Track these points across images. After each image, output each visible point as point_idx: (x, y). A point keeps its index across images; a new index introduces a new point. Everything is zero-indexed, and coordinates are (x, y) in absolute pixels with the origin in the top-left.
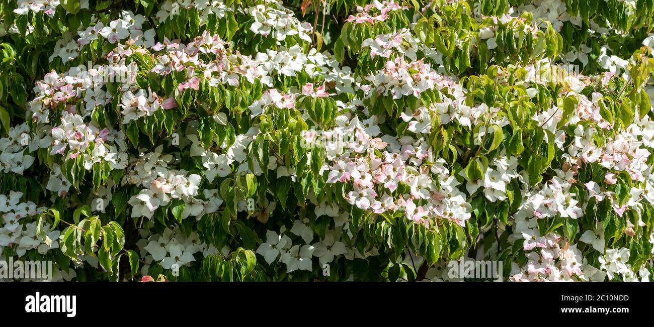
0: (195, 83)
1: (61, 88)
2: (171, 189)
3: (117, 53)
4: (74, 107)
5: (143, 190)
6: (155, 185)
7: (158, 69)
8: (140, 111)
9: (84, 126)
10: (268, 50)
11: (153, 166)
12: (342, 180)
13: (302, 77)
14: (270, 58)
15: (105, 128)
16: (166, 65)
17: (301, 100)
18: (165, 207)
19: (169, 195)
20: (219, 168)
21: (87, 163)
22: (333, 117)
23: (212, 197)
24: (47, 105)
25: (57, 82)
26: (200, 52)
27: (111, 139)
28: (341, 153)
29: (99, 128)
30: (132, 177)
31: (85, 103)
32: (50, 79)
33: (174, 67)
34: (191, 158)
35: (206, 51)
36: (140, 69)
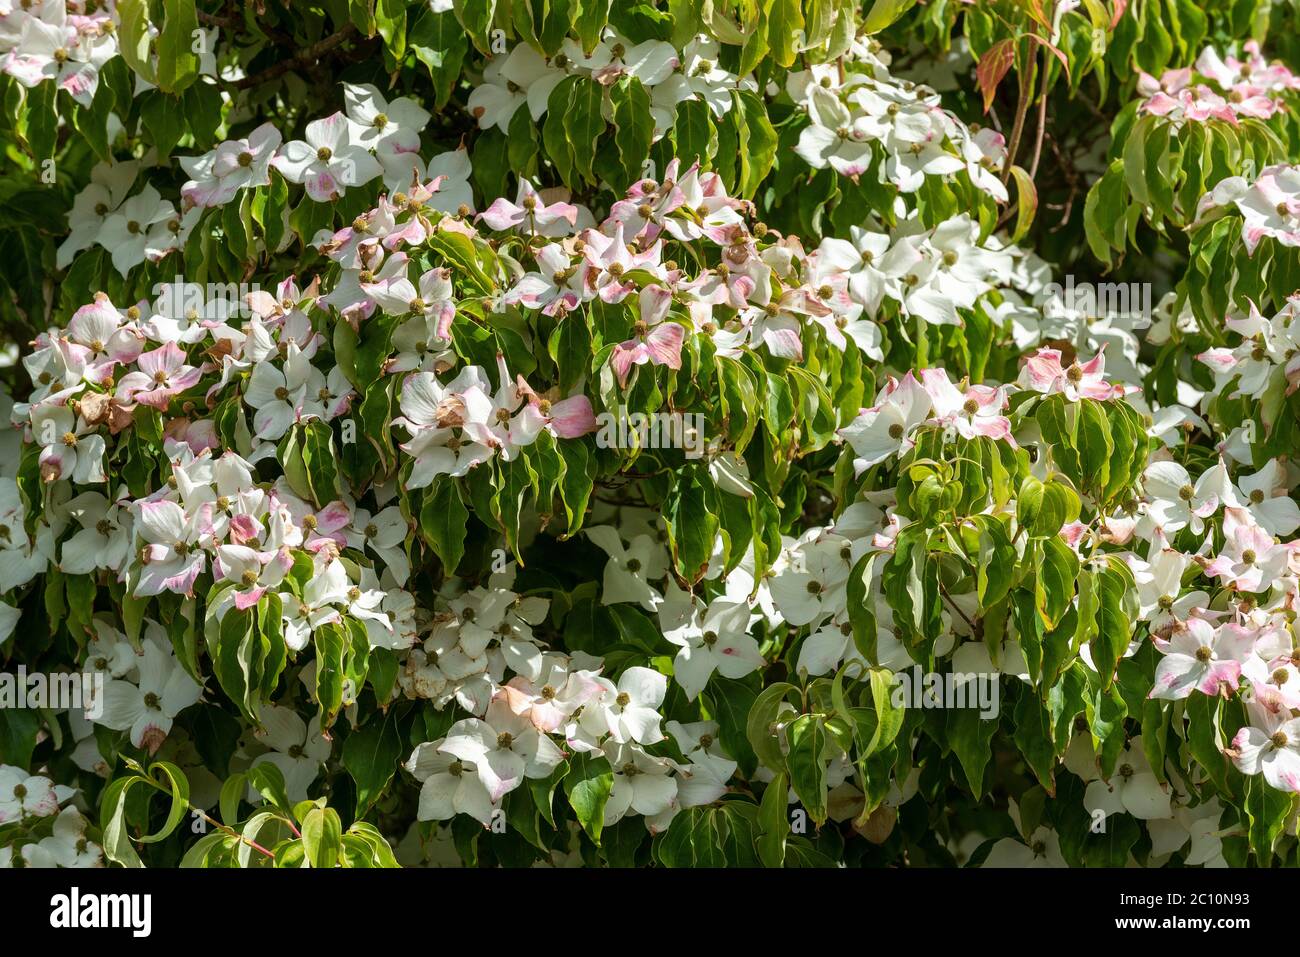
0: (668, 344)
1: (142, 359)
2: (564, 718)
3: (371, 234)
4: (202, 428)
5: (462, 723)
6: (504, 705)
7: (531, 291)
8: (468, 443)
9: (258, 494)
10: (855, 229)
11: (490, 636)
12: (1212, 689)
13: (977, 331)
14: (866, 257)
15: (333, 503)
16: (560, 281)
17: (1022, 409)
18: (544, 783)
19: (558, 739)
20: (718, 646)
21: (290, 625)
22: (1134, 469)
23: (697, 748)
24: (94, 417)
25: (124, 337)
26: (667, 235)
27: (357, 541)
28: (1176, 595)
29: (311, 503)
30: (418, 675)
31: (250, 412)
32: (94, 327)
33: (593, 288)
34: (603, 611)
35: (686, 232)
36: (459, 295)
